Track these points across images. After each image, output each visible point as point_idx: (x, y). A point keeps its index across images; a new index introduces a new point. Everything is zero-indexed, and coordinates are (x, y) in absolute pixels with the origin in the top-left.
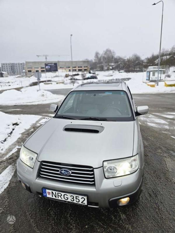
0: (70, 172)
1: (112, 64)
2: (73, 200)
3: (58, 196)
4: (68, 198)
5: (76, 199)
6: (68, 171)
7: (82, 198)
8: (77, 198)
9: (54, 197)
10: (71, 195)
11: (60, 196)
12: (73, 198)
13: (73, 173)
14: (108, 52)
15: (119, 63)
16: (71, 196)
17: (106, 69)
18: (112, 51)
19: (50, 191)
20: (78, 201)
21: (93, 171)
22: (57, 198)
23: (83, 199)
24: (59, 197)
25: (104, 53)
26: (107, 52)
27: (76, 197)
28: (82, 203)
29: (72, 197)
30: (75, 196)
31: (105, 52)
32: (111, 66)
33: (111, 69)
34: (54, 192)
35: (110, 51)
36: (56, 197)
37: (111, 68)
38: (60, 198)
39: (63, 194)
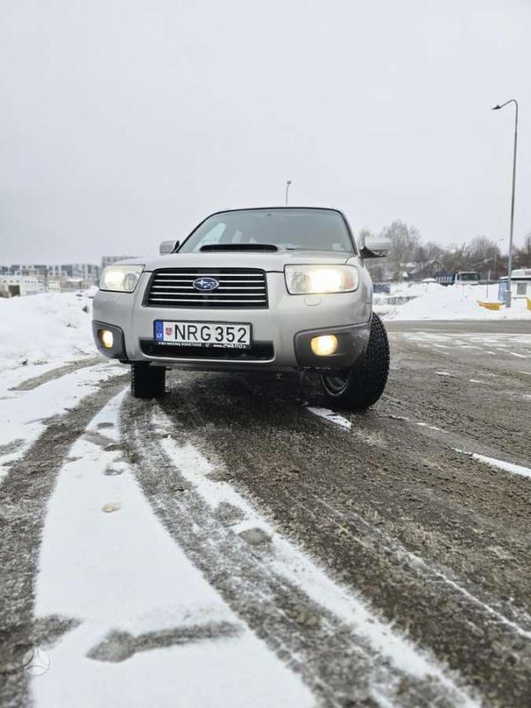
0: (218, 284)
1: (410, 265)
2: (220, 338)
3: (189, 333)
4: (209, 335)
5: (228, 334)
6: (211, 281)
7: (239, 330)
8: (230, 331)
9: (180, 339)
10: (217, 326)
11: (194, 333)
12: (221, 334)
13: (221, 285)
14: (397, 232)
15: (431, 262)
16: (217, 329)
17: (390, 278)
18: (409, 228)
19: (172, 325)
20: (230, 337)
21: (264, 278)
22: (186, 340)
23: (242, 332)
24: (191, 336)
25: (386, 232)
26: (393, 231)
27: (228, 328)
28: (239, 341)
29: (219, 331)
30: (224, 327)
31: (389, 232)
32: (404, 269)
33: (406, 279)
34: (180, 325)
35: (404, 228)
36: (183, 337)
37: (405, 275)
38: (192, 339)
39: (199, 326)
